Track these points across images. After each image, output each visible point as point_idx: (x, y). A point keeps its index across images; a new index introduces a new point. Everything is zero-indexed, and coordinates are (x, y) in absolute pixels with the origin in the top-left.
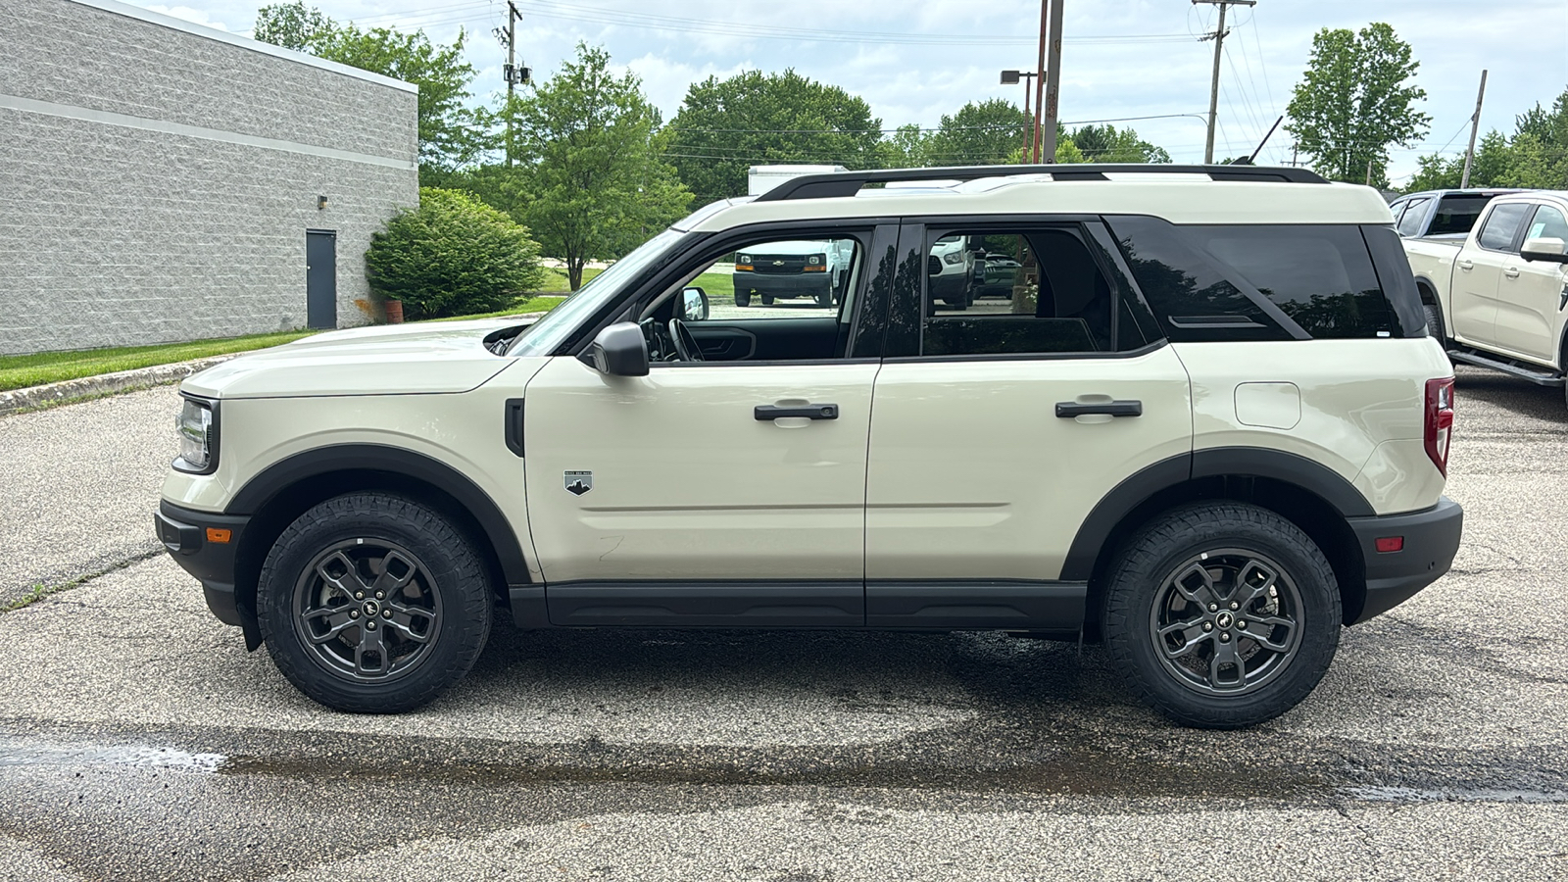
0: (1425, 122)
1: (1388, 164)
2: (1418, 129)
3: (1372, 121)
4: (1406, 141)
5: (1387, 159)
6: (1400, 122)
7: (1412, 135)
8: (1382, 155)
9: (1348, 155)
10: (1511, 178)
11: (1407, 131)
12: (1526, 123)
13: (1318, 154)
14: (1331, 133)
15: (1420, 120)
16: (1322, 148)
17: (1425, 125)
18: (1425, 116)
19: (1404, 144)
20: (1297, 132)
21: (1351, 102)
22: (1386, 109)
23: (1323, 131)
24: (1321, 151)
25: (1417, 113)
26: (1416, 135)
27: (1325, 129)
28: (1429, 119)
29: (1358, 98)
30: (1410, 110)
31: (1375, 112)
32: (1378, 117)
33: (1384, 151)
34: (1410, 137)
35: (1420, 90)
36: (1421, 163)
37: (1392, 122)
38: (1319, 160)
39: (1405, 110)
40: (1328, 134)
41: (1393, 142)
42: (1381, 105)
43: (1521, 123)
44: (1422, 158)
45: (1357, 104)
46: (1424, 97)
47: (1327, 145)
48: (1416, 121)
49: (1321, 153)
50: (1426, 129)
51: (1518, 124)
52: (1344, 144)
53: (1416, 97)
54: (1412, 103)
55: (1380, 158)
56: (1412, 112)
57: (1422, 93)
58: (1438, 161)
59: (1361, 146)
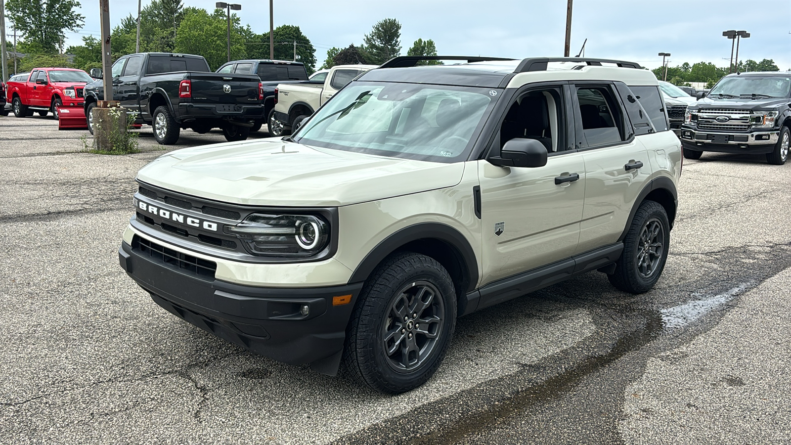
0: (82, 19)
1: (65, 39)
2: (78, 22)
3: (54, 16)
4: (73, 28)
5: (64, 37)
6: (68, 18)
7: (76, 25)
8: (61, 34)
9: (44, 33)
10: (131, 50)
11: (72, 23)
12: (126, 23)
13: (26, 32)
15: (79, 18)
16: (29, 29)
17: (82, 21)
18: (81, 16)
19: (72, 30)
20: (12, 19)
21: (42, 5)
22: (60, 10)
23: (28, 19)
25: (77, 14)
26: (78, 26)
28: (83, 18)
29: (45, 3)
30: (73, 12)
31: (55, 12)
32: (57, 14)
33: (62, 32)
34: (75, 26)
35: (77, 2)
36: (84, 40)
37: (65, 18)
38: (27, 35)
39: (71, 12)
40: (31, 21)
41: (66, 28)
42: (58, 8)
43: (124, 23)
44: (84, 37)
45: (45, 6)
46: (80, 6)
47: (31, 27)
48: (77, 18)
49: (28, 32)
50: (83, 23)
51: (122, 24)
52: (41, 27)
53: (75, 6)
54: (73, 9)
55: (61, 36)
56: (75, 13)
57: (78, 4)
58: (93, 39)
59: (50, 29)
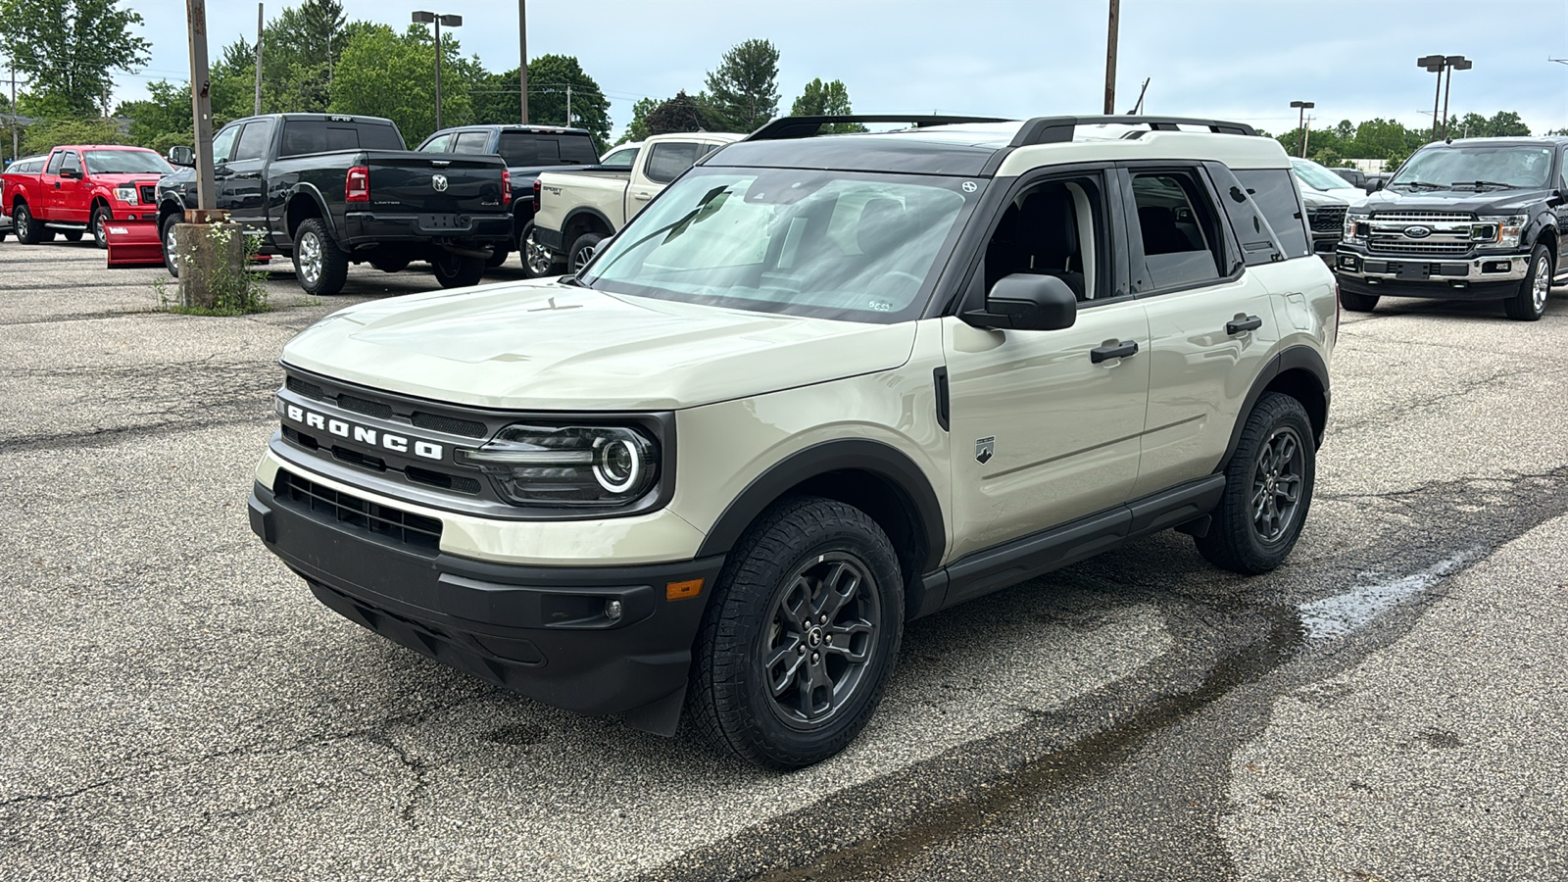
0: (146, 47)
1: (112, 88)
2: (138, 53)
4: (129, 66)
5: (111, 83)
6: (119, 45)
7: (133, 59)
8: (105, 78)
9: (71, 77)
10: (244, 108)
11: (127, 55)
12: (233, 55)
13: (35, 74)
14: (47, 52)
15: (140, 45)
16: (41, 68)
17: (146, 51)
18: (144, 42)
19: (127, 69)
20: (8, 49)
21: (66, 20)
22: (102, 29)
23: (39, 50)
24: (38, 70)
25: (135, 38)
26: (138, 60)
27: (39, 46)
28: (149, 45)
29: (71, 17)
30: (128, 33)
31: (92, 33)
32: (96, 39)
33: (107, 74)
34: (131, 62)
35: (136, 15)
36: (150, 90)
37: (112, 45)
38: (37, 80)
39: (123, 33)
40: (45, 53)
41: (115, 66)
42: (97, 26)
43: (229, 55)
44: (150, 84)
45: (71, 23)
46: (141, 22)
47: (44, 64)
48: (135, 46)
49: (39, 74)
50: (147, 55)
51: (226, 56)
52: (64, 65)
53: (132, 21)
54: (129, 27)
55: (105, 81)
56: (131, 36)
57: (138, 18)
58: (168, 88)
59: (82, 68)
